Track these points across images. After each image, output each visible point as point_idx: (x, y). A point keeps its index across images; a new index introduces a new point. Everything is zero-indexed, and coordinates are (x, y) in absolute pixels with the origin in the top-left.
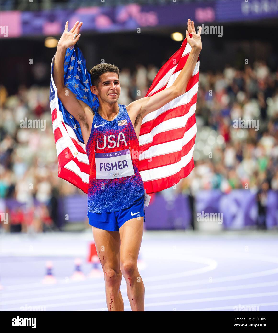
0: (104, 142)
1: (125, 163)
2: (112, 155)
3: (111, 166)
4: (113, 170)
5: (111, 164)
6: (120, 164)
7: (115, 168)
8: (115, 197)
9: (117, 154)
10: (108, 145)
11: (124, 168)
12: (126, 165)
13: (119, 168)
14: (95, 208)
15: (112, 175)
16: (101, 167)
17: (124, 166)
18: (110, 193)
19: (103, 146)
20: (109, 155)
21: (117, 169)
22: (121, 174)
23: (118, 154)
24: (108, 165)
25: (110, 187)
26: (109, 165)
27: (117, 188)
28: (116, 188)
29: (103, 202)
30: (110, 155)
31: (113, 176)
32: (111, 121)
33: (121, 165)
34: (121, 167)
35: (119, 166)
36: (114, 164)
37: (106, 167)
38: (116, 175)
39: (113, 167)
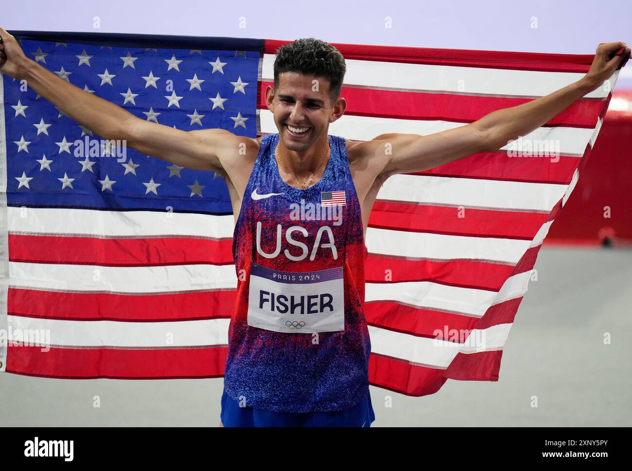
0: (276, 242)
1: (326, 300)
2: (297, 278)
3: (288, 303)
4: (292, 312)
5: (289, 299)
6: (313, 301)
7: (298, 309)
8: (289, 378)
9: (308, 277)
10: (285, 249)
11: (322, 311)
12: (329, 304)
13: (309, 312)
14: (237, 389)
15: (289, 323)
16: (262, 301)
17: (322, 307)
18: (278, 366)
19: (274, 250)
20: (288, 278)
21: (302, 312)
22: (312, 325)
23: (311, 278)
24: (282, 300)
25: (281, 352)
26: (286, 299)
27: (298, 357)
28: (295, 359)
29: (259, 384)
30: (291, 278)
31: (292, 327)
32: (302, 190)
33: (316, 304)
34: (313, 309)
35: (310, 306)
36: (297, 301)
37: (276, 304)
38: (299, 327)
39: (293, 307)
